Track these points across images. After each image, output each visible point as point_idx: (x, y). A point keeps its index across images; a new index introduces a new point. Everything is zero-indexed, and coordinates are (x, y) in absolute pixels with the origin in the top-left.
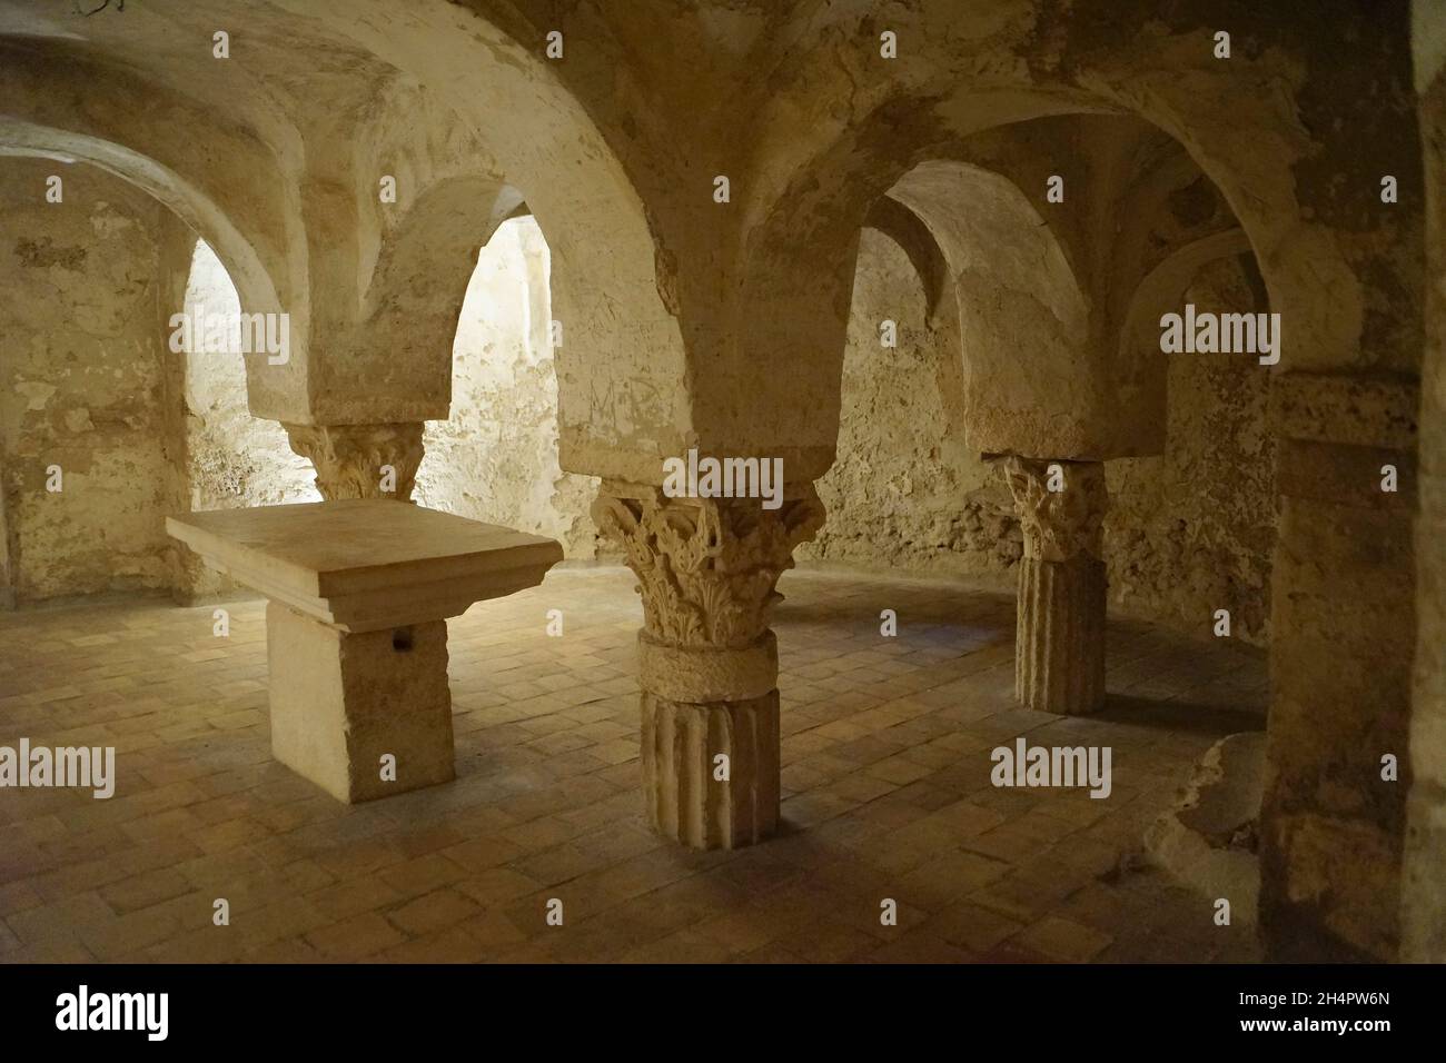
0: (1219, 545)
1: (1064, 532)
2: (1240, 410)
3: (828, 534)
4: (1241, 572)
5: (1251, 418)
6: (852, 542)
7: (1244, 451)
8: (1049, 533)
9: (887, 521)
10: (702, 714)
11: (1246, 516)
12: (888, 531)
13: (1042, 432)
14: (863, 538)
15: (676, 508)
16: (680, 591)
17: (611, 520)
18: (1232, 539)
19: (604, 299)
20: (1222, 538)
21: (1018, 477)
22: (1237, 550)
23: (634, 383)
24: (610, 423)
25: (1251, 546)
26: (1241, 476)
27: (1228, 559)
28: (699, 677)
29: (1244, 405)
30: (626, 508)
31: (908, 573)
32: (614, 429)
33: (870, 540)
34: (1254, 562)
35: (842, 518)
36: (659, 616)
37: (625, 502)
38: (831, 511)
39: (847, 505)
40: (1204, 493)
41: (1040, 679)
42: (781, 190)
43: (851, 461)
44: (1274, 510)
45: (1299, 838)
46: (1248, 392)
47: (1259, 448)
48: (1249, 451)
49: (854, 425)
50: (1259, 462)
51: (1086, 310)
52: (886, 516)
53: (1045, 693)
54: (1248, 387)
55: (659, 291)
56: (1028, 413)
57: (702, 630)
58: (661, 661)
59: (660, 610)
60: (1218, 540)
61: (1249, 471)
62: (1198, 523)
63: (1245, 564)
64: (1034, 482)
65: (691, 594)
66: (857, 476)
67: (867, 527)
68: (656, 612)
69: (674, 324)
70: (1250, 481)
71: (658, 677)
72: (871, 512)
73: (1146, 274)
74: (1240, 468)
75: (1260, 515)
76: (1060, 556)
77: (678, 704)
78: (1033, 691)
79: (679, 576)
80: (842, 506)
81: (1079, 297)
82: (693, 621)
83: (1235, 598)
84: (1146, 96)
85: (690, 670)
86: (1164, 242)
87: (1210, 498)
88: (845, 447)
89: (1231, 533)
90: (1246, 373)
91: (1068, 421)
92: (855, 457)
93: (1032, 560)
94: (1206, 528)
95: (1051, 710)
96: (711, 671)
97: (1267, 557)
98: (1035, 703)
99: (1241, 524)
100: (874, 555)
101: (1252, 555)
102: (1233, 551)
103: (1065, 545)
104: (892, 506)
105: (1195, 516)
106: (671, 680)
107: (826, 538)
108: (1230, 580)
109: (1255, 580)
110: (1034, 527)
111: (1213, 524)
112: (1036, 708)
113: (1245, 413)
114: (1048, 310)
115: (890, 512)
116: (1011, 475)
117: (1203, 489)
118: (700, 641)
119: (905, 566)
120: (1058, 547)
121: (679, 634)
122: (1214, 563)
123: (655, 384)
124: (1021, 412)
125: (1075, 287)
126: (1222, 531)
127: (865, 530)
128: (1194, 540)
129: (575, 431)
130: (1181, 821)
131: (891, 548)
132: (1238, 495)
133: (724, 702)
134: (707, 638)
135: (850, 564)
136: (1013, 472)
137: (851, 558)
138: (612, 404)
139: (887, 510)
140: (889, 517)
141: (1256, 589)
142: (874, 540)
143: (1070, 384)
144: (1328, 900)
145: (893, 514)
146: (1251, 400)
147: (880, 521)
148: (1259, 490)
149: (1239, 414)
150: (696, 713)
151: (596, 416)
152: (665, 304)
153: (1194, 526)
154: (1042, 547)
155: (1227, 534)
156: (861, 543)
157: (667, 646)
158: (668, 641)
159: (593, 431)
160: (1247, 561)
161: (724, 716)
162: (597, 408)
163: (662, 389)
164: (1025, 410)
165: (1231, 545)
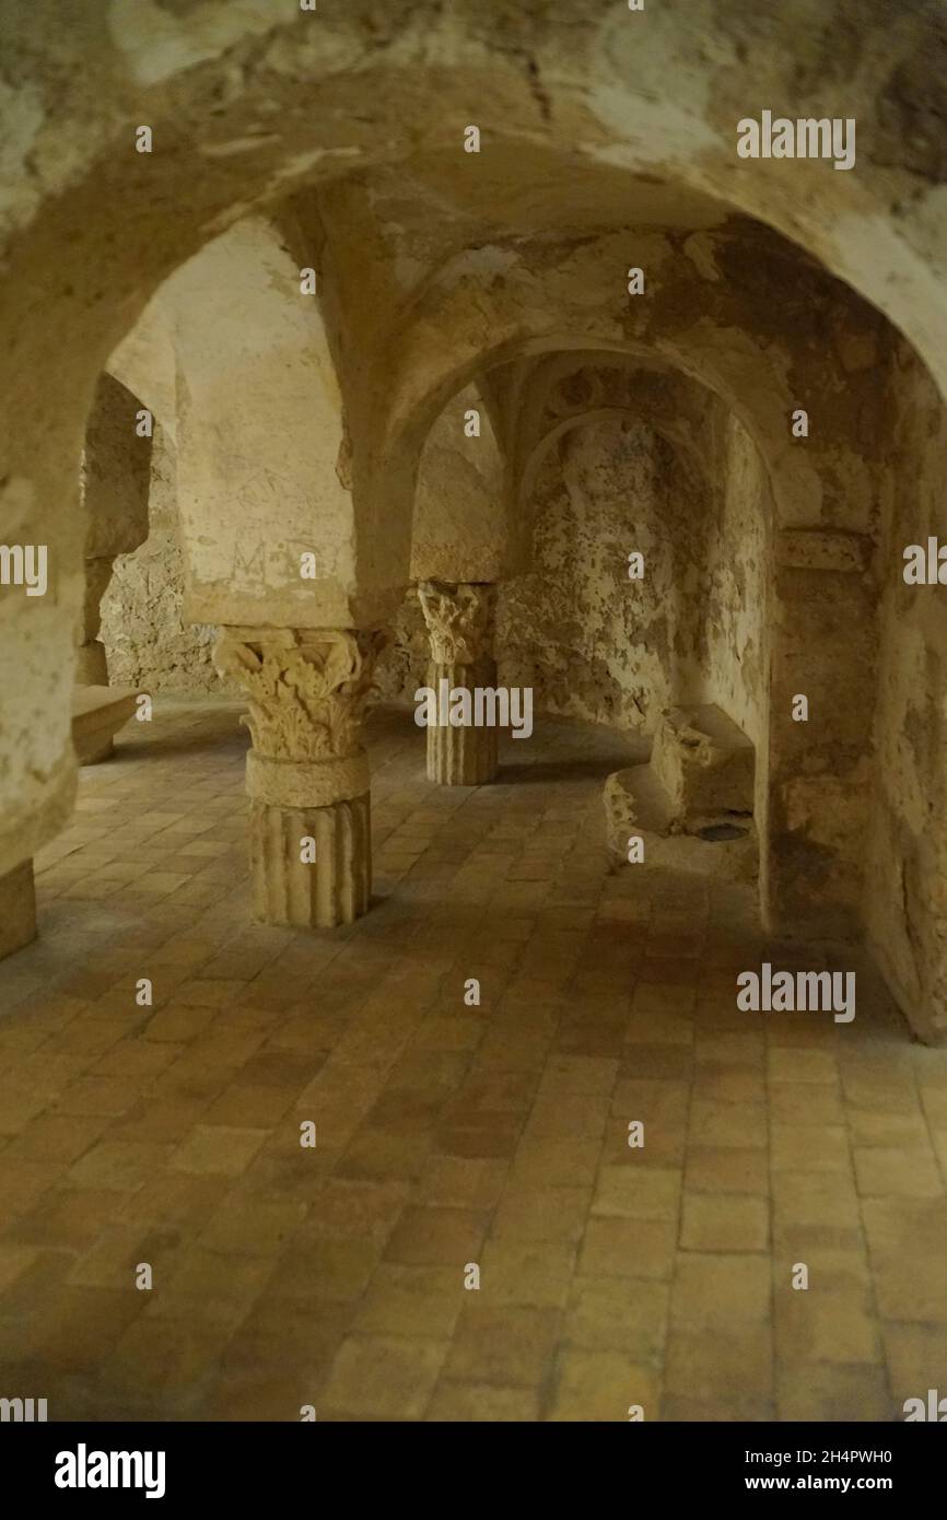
0: (527, 640)
1: (473, 640)
2: (544, 534)
3: (141, 669)
4: (548, 659)
5: (555, 540)
6: (167, 674)
7: (549, 566)
8: (461, 642)
9: (203, 650)
10: (329, 815)
11: (552, 616)
12: (203, 659)
13: (465, 561)
14: (177, 669)
15: (310, 645)
16: (309, 715)
17: (237, 662)
18: (539, 635)
19: (263, 473)
20: (531, 635)
21: (432, 598)
22: (544, 643)
23: (291, 545)
24: (258, 578)
25: (557, 639)
26: (547, 585)
27: (535, 651)
28: (329, 783)
29: (547, 529)
30: (249, 651)
31: (225, 697)
32: (263, 583)
33: (185, 670)
34: (560, 650)
35: (156, 652)
36: (286, 739)
37: (247, 645)
38: (144, 646)
39: (161, 638)
40: (512, 601)
41: (456, 761)
42: (423, 393)
43: (166, 594)
44: (577, 609)
45: (794, 793)
46: (552, 519)
47: (563, 561)
48: (553, 566)
49: (167, 559)
50: (563, 572)
51: (502, 466)
52: (201, 645)
53: (461, 771)
54: (552, 516)
55: (336, 470)
56: (452, 547)
57: (328, 744)
58: (293, 777)
59: (286, 734)
60: (527, 636)
61: (553, 581)
62: (508, 626)
63: (552, 654)
64: (448, 602)
65: (322, 715)
66: (171, 610)
67: (183, 659)
68: (283, 736)
69: (348, 496)
70: (555, 589)
71: (291, 790)
72: (186, 643)
73: (542, 438)
74: (545, 579)
75: (564, 614)
76: (470, 659)
77: (305, 810)
78: (450, 771)
79: (308, 702)
80: (156, 640)
81: (498, 456)
82: (322, 737)
83: (543, 680)
84: (702, 361)
85: (322, 779)
86: (555, 416)
87: (518, 604)
88: (158, 582)
89: (538, 630)
90: (549, 504)
91: (487, 553)
92: (169, 591)
93: (445, 665)
94: (515, 628)
95: (467, 783)
96: (338, 776)
97: (571, 646)
98: (453, 781)
99: (548, 623)
100: (190, 684)
101: (558, 645)
102: (540, 644)
103: (473, 649)
104: (208, 635)
105: (505, 619)
106: (304, 790)
107: (140, 673)
108: (537, 667)
109: (562, 664)
110: (447, 638)
111: (521, 624)
112: (453, 785)
113: (549, 535)
114: (472, 466)
115: (207, 640)
116: (427, 598)
117: (511, 598)
118: (327, 754)
119: (223, 691)
120: (468, 653)
121: (307, 750)
122: (522, 655)
123: (316, 545)
124: (446, 547)
125: (495, 447)
126: (530, 629)
127: (180, 661)
128: (505, 639)
129: (210, 586)
130: (638, 828)
131: (208, 675)
132: (544, 599)
133: (345, 801)
134: (332, 751)
135: (166, 696)
136: (429, 595)
137: (166, 690)
138: (262, 563)
139: (203, 638)
140: (205, 645)
141: (563, 670)
142: (189, 669)
143: (489, 523)
144: (809, 824)
145: (208, 643)
146: (554, 525)
147: (195, 651)
148: (563, 594)
149: (543, 537)
150: (323, 814)
151: (240, 573)
152: (341, 481)
153: (504, 627)
154: (455, 653)
155: (535, 632)
156: (177, 674)
157: (299, 763)
158: (297, 759)
159: (234, 586)
160: (553, 650)
161: (346, 812)
162: (242, 565)
163: (324, 548)
164: (449, 545)
165: (538, 639)
